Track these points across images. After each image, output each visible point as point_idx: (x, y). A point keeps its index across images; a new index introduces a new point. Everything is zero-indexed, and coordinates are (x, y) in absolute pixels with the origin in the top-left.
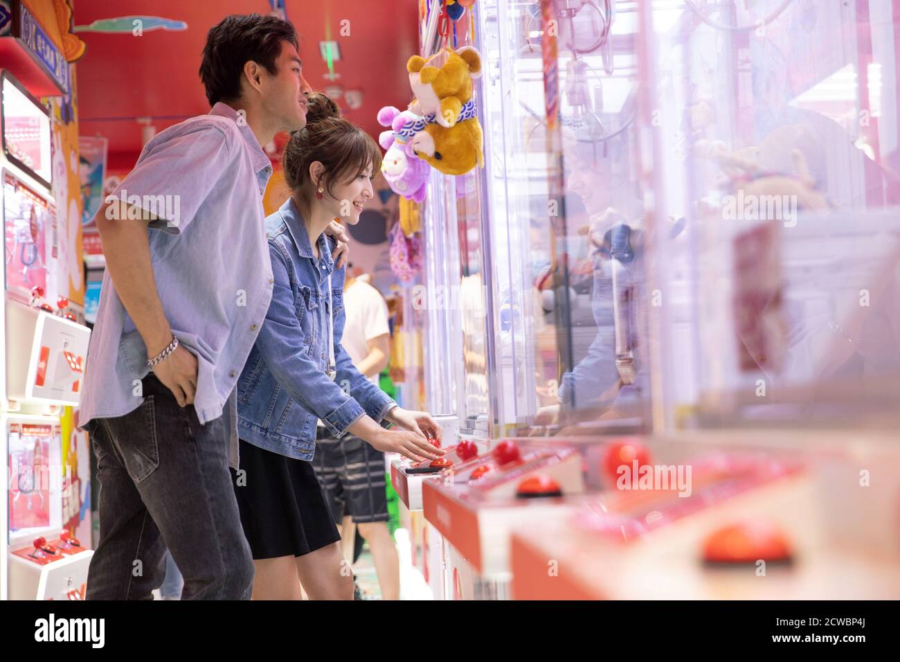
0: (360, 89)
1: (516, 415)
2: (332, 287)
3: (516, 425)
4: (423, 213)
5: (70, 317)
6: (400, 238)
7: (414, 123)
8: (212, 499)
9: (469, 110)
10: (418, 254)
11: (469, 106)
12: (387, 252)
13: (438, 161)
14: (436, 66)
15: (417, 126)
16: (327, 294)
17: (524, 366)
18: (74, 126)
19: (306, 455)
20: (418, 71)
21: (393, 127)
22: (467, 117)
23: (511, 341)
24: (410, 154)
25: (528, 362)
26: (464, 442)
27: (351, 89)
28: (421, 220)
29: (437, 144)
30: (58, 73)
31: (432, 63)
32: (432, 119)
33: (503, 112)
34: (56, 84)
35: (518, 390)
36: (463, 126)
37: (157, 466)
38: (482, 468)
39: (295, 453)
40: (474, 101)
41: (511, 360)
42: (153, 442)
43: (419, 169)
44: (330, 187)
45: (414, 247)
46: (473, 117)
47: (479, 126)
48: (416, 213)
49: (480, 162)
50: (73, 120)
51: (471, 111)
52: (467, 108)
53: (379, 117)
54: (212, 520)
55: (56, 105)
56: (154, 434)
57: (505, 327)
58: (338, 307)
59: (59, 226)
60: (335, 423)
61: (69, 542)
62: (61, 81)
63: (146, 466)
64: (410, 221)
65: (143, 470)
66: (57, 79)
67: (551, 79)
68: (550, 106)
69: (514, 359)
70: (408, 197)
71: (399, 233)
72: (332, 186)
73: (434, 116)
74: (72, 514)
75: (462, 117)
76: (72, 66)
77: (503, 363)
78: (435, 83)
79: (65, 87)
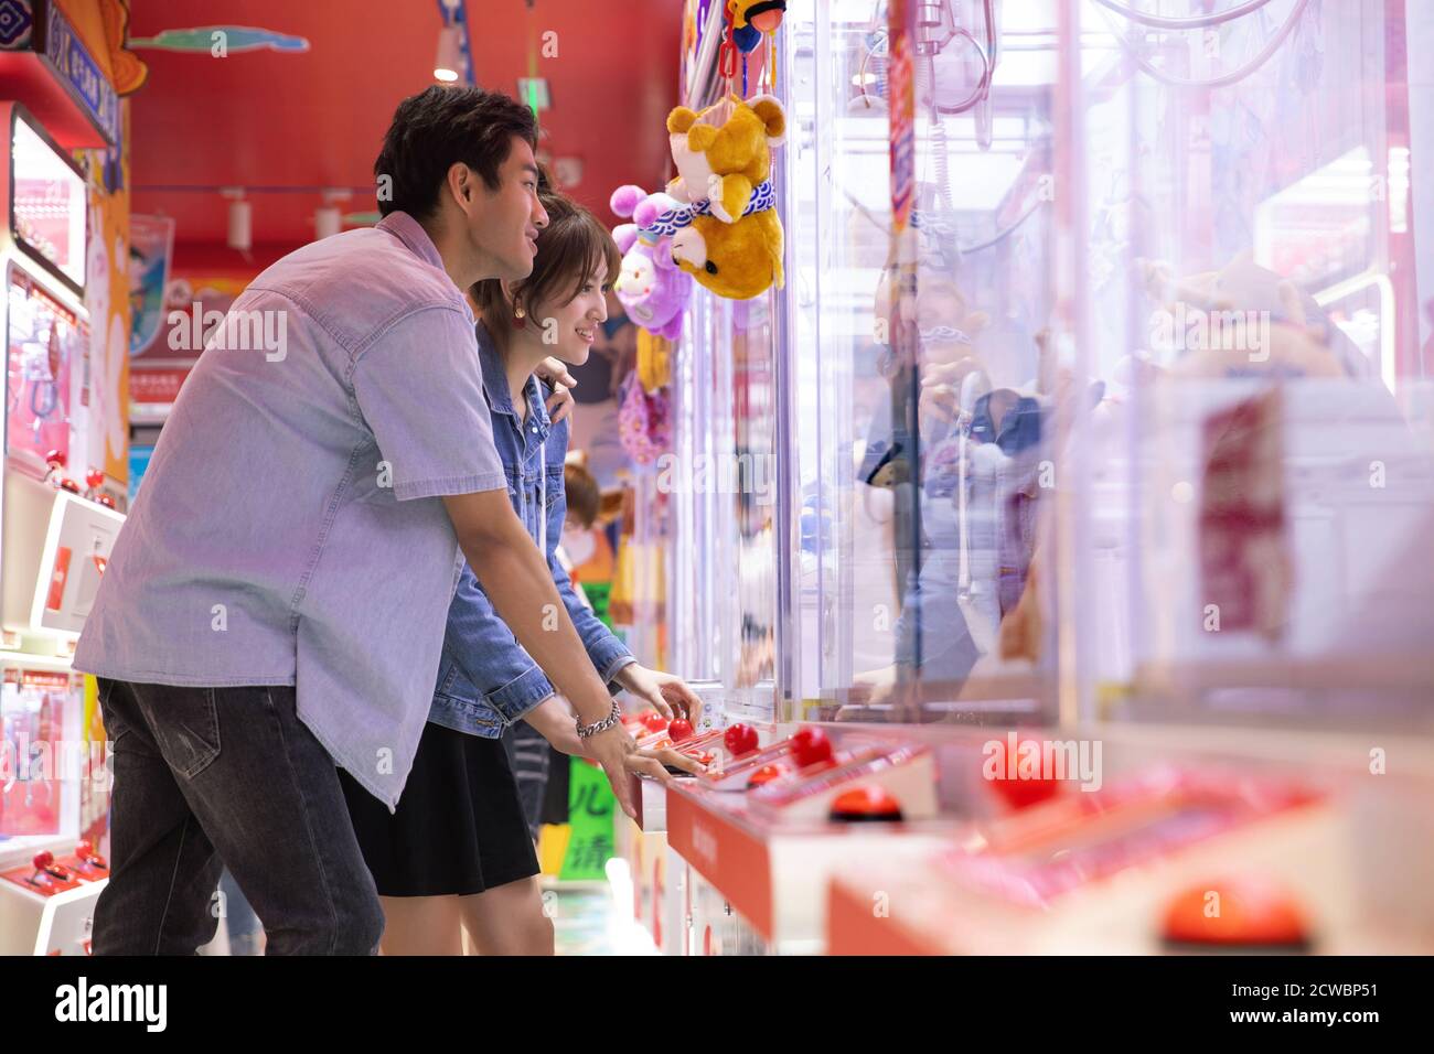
0: (580, 156)
1: (820, 685)
2: (547, 463)
3: (819, 702)
4: (674, 356)
5: (106, 501)
6: (636, 396)
7: (675, 213)
8: (309, 804)
9: (763, 196)
10: (663, 423)
11: (763, 190)
12: (615, 417)
13: (711, 275)
14: (714, 124)
15: (679, 219)
16: (539, 474)
17: (835, 608)
18: (123, 197)
19: (488, 729)
20: (685, 132)
21: (635, 218)
22: (759, 207)
23: (816, 567)
24: (661, 262)
25: (843, 602)
26: (737, 726)
27: (564, 154)
28: (672, 367)
29: (710, 248)
30: (102, 112)
31: (707, 119)
32: (703, 209)
33: (817, 202)
34: (98, 128)
35: (825, 646)
36: (753, 220)
37: (217, 754)
38: (767, 770)
39: (472, 725)
40: (772, 182)
41: (816, 597)
42: (210, 713)
43: (674, 286)
44: (533, 308)
45: (659, 411)
46: (769, 207)
47: (780, 224)
48: (663, 356)
49: (778, 280)
50: (121, 188)
51: (766, 198)
52: (761, 193)
53: (613, 202)
54: (312, 838)
55: (96, 161)
56: (211, 702)
57: (808, 545)
58: (554, 494)
59: (94, 354)
60: (501, 706)
61: (89, 861)
62: (106, 125)
63: (200, 752)
64: (653, 370)
65: (196, 758)
66: (100, 121)
67: (902, 152)
68: (899, 196)
69: (821, 595)
70: (654, 331)
71: (636, 388)
72: (536, 309)
73: (708, 204)
74: (96, 816)
75: (753, 206)
76: (125, 102)
77: (802, 602)
78: (711, 151)
79: (113, 135)
